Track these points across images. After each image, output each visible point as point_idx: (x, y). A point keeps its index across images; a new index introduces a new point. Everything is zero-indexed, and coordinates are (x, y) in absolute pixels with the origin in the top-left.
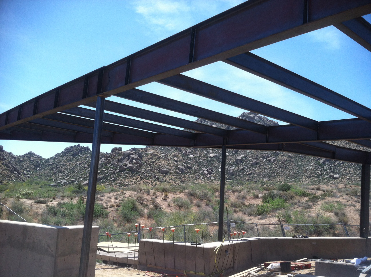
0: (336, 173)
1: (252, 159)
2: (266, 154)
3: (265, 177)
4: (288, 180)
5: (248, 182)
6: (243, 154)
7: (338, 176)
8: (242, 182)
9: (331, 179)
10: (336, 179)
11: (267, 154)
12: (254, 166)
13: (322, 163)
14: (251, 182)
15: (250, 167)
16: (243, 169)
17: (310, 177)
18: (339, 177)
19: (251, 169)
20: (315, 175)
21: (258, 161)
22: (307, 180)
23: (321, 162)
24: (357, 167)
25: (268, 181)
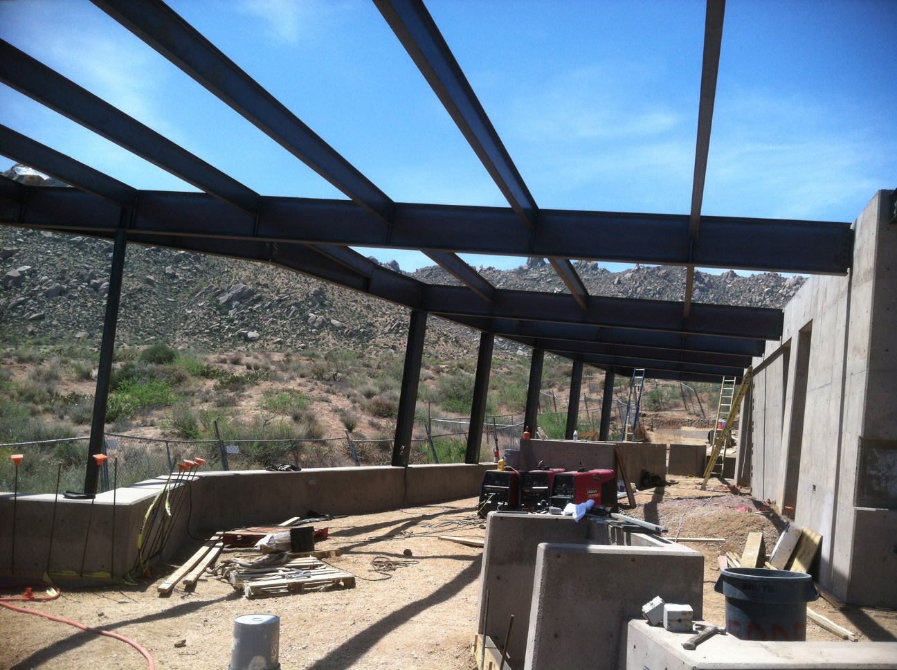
0: (253, 329)
1: (51, 280)
2: (88, 269)
3: (80, 328)
4: (140, 338)
5: (32, 338)
6: (24, 264)
7: (258, 335)
8: (14, 339)
9: (241, 341)
10: (252, 341)
11: (91, 270)
12: (55, 298)
13: (224, 303)
14: (42, 340)
15: (41, 299)
16: (21, 303)
17: (194, 334)
18: (259, 338)
19: (43, 306)
20: (206, 331)
21: (65, 287)
22: (184, 340)
23: (223, 301)
24: (298, 319)
25: (88, 338)
